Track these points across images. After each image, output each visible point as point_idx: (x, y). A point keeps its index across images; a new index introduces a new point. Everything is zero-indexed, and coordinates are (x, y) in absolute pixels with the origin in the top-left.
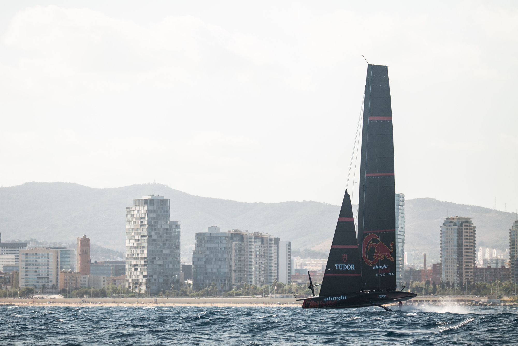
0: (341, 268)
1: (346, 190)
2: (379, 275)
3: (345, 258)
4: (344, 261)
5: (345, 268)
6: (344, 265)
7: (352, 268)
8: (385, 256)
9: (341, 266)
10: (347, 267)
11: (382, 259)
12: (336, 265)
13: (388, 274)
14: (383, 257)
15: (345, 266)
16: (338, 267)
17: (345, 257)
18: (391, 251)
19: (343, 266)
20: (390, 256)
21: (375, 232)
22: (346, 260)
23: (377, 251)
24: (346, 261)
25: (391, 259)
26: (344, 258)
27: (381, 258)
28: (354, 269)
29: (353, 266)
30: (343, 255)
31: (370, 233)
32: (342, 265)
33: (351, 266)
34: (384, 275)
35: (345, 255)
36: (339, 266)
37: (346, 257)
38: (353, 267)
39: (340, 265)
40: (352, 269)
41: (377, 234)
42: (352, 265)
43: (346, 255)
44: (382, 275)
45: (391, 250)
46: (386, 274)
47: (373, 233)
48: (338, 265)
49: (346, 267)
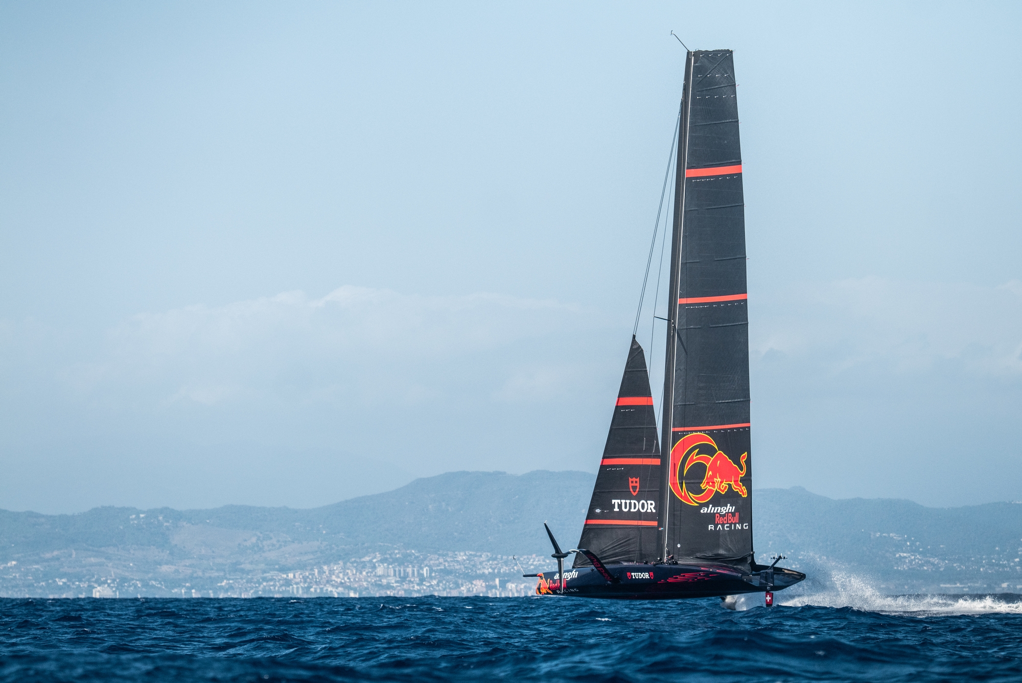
0: (626, 508)
1: (634, 337)
2: (715, 528)
3: (636, 487)
4: (633, 493)
5: (635, 508)
6: (633, 502)
7: (651, 509)
8: (728, 484)
9: (626, 503)
10: (639, 506)
11: (723, 491)
12: (613, 501)
13: (735, 526)
14: (726, 487)
15: (635, 504)
16: (620, 506)
17: (634, 484)
18: (742, 474)
19: (630, 503)
20: (740, 486)
21: (705, 431)
22: (637, 490)
23: (710, 473)
24: (636, 493)
25: (742, 491)
26: (632, 486)
27: (720, 489)
28: (654, 511)
29: (651, 504)
30: (630, 480)
31: (692, 432)
32: (628, 501)
33: (647, 504)
34: (727, 527)
35: (634, 479)
36: (621, 503)
37: (638, 485)
38: (652, 507)
39: (623, 501)
40: (649, 511)
41: (711, 433)
42: (649, 502)
43: (638, 480)
44: (723, 527)
45: (742, 471)
46: (730, 527)
47: (700, 431)
48: (619, 501)
49: (636, 506)
